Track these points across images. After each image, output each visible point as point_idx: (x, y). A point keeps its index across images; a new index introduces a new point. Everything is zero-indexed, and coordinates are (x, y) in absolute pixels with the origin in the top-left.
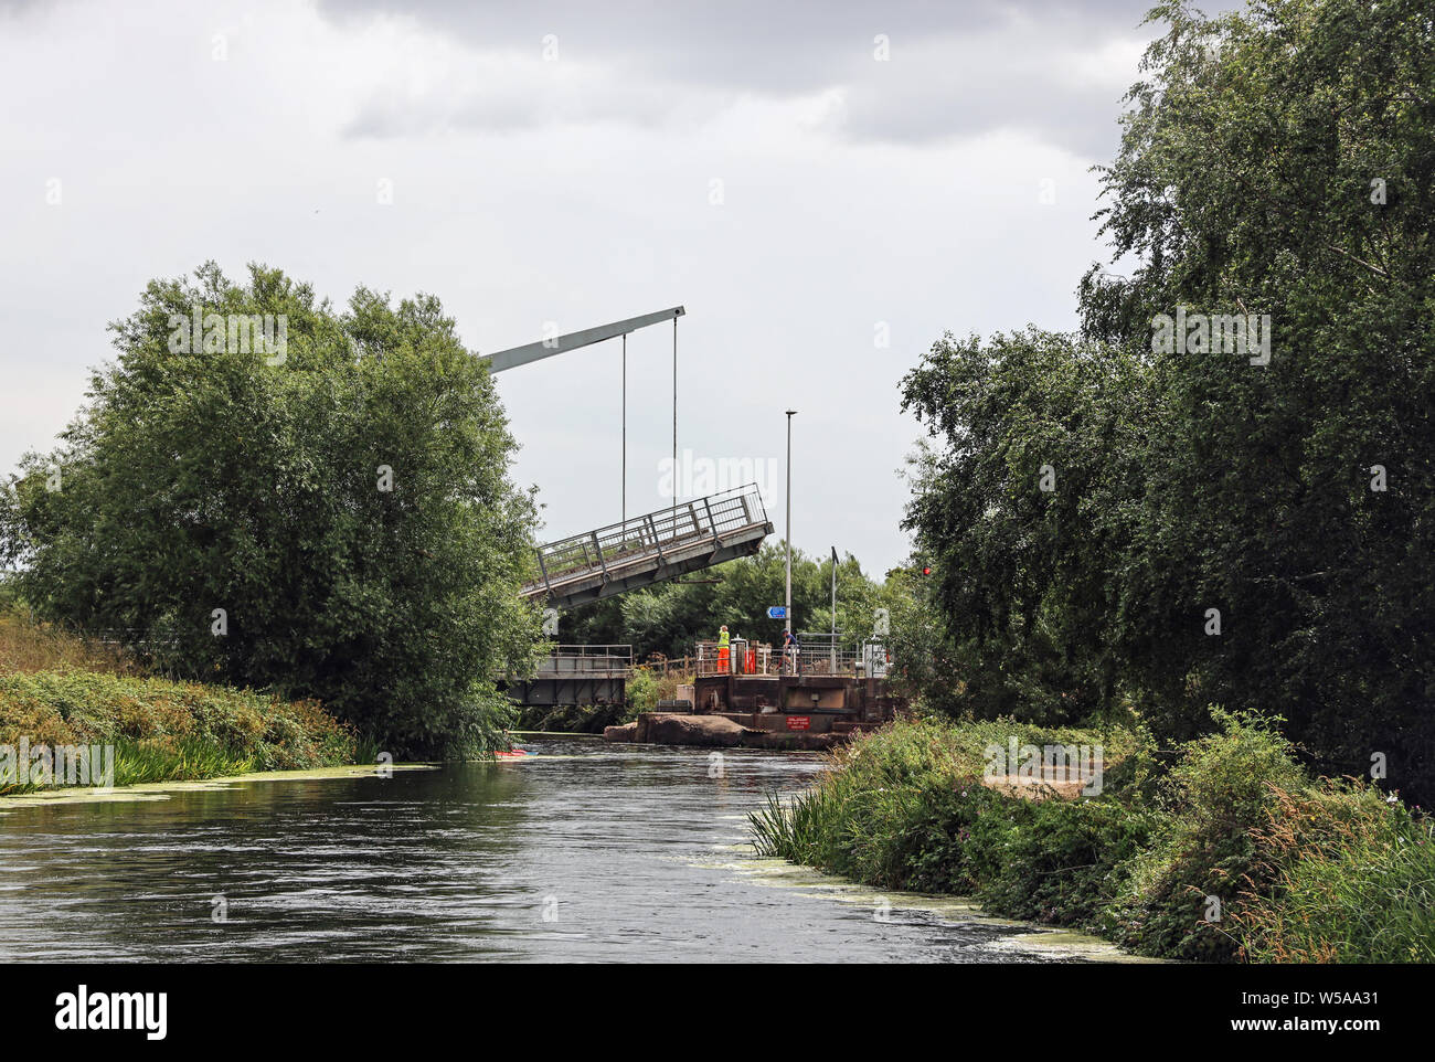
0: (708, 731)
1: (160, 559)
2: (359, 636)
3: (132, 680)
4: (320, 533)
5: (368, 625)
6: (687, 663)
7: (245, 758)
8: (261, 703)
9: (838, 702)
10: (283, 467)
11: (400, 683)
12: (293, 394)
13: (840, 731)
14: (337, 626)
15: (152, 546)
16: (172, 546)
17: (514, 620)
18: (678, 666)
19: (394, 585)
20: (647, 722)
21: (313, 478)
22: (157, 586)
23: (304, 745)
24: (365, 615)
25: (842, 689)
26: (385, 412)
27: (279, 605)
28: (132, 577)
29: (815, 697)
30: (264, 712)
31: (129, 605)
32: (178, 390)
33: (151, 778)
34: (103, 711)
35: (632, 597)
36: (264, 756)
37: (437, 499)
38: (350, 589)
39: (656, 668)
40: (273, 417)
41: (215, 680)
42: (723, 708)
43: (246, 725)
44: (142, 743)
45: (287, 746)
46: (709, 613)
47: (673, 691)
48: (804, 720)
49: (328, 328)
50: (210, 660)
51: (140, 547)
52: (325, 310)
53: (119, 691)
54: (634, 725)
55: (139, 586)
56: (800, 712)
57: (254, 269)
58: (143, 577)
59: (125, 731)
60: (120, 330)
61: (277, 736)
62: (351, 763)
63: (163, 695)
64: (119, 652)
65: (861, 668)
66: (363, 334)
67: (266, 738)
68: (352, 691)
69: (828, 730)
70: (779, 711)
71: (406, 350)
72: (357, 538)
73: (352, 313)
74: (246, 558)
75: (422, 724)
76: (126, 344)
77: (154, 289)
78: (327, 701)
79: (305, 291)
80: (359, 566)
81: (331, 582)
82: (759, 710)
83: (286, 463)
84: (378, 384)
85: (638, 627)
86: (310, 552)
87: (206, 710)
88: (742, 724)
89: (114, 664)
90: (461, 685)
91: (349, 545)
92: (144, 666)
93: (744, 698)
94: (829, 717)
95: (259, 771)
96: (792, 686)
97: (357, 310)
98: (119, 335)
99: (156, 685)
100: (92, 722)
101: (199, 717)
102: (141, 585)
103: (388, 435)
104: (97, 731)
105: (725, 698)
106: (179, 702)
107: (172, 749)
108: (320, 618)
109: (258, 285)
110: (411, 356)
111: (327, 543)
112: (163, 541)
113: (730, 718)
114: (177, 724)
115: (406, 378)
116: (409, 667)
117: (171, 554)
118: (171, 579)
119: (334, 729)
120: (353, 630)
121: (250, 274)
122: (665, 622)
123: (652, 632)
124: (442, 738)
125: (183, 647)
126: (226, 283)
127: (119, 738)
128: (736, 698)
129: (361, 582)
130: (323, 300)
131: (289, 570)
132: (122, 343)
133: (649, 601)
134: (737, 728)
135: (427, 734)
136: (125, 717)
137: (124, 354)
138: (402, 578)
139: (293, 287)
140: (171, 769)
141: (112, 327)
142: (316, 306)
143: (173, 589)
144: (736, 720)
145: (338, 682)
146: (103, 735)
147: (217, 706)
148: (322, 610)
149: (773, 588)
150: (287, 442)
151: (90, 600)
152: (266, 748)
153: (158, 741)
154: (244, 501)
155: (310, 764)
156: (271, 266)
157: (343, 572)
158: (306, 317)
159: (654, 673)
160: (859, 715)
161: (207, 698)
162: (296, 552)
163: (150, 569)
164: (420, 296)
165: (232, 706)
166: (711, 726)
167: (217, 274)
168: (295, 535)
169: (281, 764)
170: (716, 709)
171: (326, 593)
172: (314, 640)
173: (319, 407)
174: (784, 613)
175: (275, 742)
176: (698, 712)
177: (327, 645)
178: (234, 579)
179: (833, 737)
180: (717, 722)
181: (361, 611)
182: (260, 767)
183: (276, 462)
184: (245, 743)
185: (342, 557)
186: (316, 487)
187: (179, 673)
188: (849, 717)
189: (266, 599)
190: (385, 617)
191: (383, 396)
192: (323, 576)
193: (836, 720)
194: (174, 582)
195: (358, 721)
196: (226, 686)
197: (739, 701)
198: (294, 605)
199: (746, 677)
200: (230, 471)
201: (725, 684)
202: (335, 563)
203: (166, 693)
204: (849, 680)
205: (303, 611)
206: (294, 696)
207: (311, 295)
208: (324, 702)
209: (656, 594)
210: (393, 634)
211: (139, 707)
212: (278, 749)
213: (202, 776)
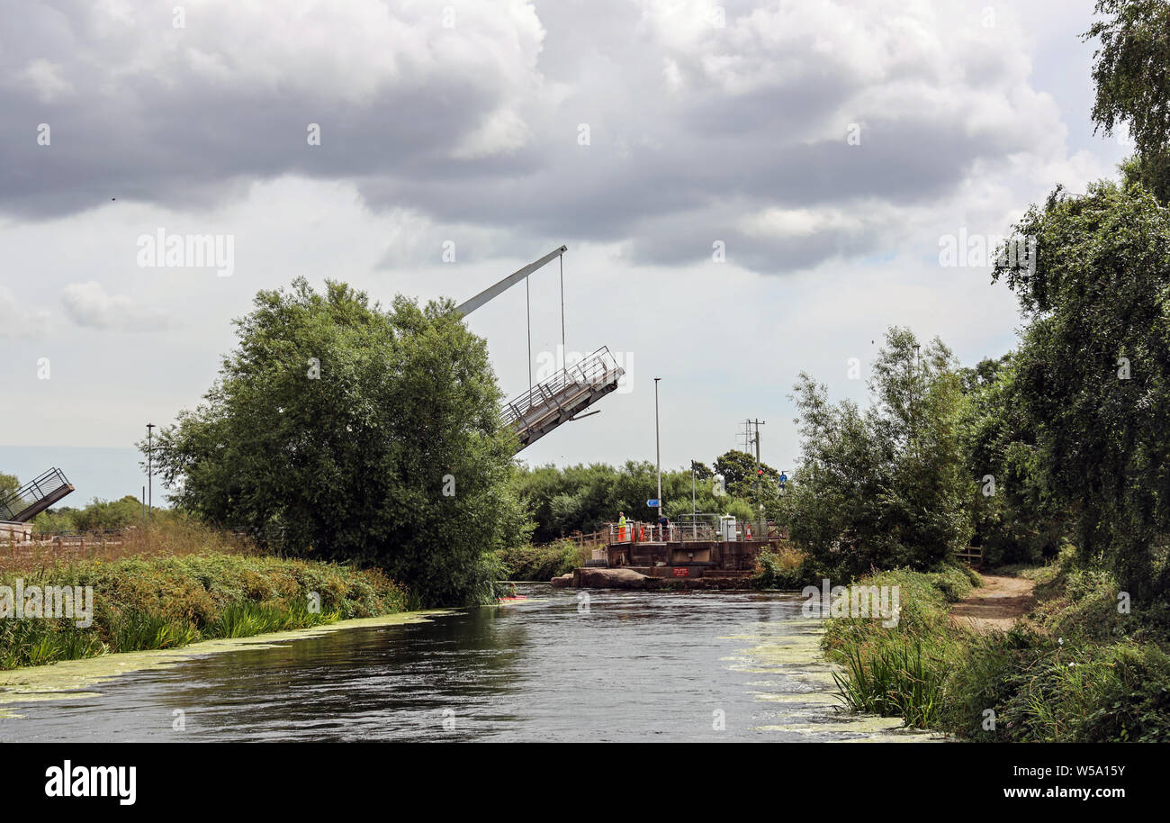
0: (622, 579)
1: (268, 478)
2: (407, 524)
3: (255, 559)
4: (379, 455)
5: (413, 517)
6: (595, 537)
7: (335, 611)
8: (343, 572)
9: (706, 558)
10: (353, 413)
11: (435, 556)
12: (359, 363)
13: (708, 576)
14: (393, 518)
15: (264, 468)
16: (278, 467)
17: (510, 511)
18: (591, 538)
19: (429, 490)
20: (580, 574)
21: (373, 419)
22: (268, 496)
23: (373, 601)
24: (411, 510)
25: (707, 549)
26: (420, 373)
27: (352, 506)
28: (251, 490)
29: (691, 555)
30: (345, 578)
31: (251, 509)
32: (278, 364)
33: (270, 629)
34: (234, 582)
35: (556, 498)
36: (347, 609)
37: (455, 431)
38: (400, 492)
39: (576, 540)
40: (345, 378)
41: (311, 556)
42: (628, 564)
43: (334, 588)
44: (263, 604)
45: (362, 601)
46: (605, 505)
47: (590, 554)
48: (684, 570)
49: (379, 321)
50: (307, 544)
51: (256, 468)
52: (377, 309)
53: (245, 567)
54: (571, 575)
55: (256, 496)
56: (681, 565)
57: (328, 283)
58: (258, 490)
59: (251, 596)
60: (240, 324)
61: (356, 594)
62: (405, 611)
63: (276, 569)
64: (246, 540)
65: (720, 536)
66: (402, 324)
67: (348, 596)
68: (403, 563)
69: (701, 575)
70: (667, 565)
71: (432, 332)
72: (403, 459)
73: (394, 312)
74: (329, 474)
75: (450, 583)
76: (244, 332)
77: (262, 297)
78: (387, 570)
79: (362, 296)
80: (405, 477)
81: (387, 488)
82: (654, 565)
83: (355, 410)
84: (415, 355)
85: (561, 516)
86: (373, 469)
87: (307, 578)
88: (643, 573)
89: (241, 548)
90: (475, 556)
91: (398, 463)
92: (262, 548)
93: (642, 557)
94: (700, 567)
95: (344, 618)
96: (676, 549)
97: (397, 309)
98: (239, 328)
99: (271, 562)
100: (227, 590)
101: (302, 583)
102: (257, 495)
103: (423, 389)
104: (230, 597)
105: (628, 557)
106: (287, 574)
107: (284, 608)
108: (380, 513)
109: (331, 293)
110: (435, 335)
111: (384, 462)
112: (272, 465)
113: (634, 570)
114: (287, 589)
115: (434, 350)
116: (442, 546)
117: (278, 473)
118: (277, 490)
119: (391, 587)
120: (403, 520)
121: (326, 286)
122: (577, 512)
123: (570, 518)
124: (464, 592)
125: (288, 536)
126: (311, 291)
127: (246, 601)
128: (636, 557)
129: (407, 488)
130: (375, 302)
131: (359, 481)
132: (241, 333)
133: (567, 499)
134: (641, 576)
135: (454, 589)
136: (250, 585)
137: (243, 340)
138: (433, 485)
139: (355, 294)
140: (283, 622)
141: (235, 322)
142: (370, 306)
143: (279, 496)
144: (639, 571)
145: (393, 558)
146: (235, 600)
147: (314, 576)
148: (382, 507)
149: (644, 489)
150: (355, 394)
151: (225, 506)
152: (348, 603)
153: (274, 602)
154: (326, 436)
155: (378, 613)
156: (340, 281)
157: (396, 481)
158: (364, 314)
159: (575, 543)
160: (720, 565)
161: (308, 570)
162: (363, 469)
163: (262, 484)
164: (441, 298)
165: (324, 574)
166: (623, 576)
167: (305, 284)
168: (362, 458)
169: (358, 614)
170: (624, 565)
171: (383, 496)
172: (375, 529)
173: (376, 370)
174: (657, 503)
175: (354, 598)
176: (611, 566)
177: (385, 532)
178: (321, 489)
179: (705, 581)
180: (626, 573)
181: (408, 508)
182: (344, 617)
183: (349, 409)
184: (334, 600)
185: (394, 472)
186: (376, 425)
187: (287, 553)
188: (713, 567)
189: (343, 504)
190: (425, 510)
191: (417, 362)
192: (382, 484)
193: (705, 569)
194: (281, 492)
195: (406, 582)
196: (319, 561)
197: (639, 559)
198: (362, 505)
199: (642, 544)
200: (317, 415)
201: (628, 549)
202: (389, 476)
203: (278, 567)
204: (712, 543)
205: (368, 508)
206: (364, 566)
207: (366, 299)
208: (384, 570)
209: (570, 495)
210: (430, 523)
211: (260, 579)
212: (357, 603)
213: (305, 626)
